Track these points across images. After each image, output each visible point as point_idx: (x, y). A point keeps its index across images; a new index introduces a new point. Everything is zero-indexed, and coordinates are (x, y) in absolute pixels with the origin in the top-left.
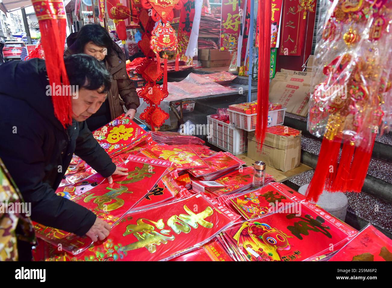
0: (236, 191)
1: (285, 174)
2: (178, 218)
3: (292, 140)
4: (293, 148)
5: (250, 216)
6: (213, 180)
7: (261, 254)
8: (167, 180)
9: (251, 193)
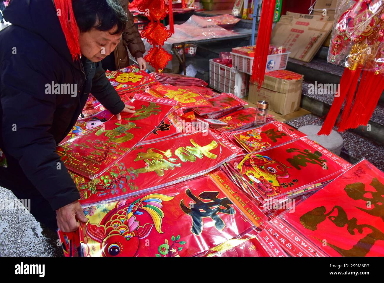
0: (238, 128)
1: (285, 117)
2: (184, 149)
3: (294, 84)
4: (294, 93)
5: (252, 150)
6: (216, 118)
7: (262, 181)
8: (173, 117)
9: (254, 130)
